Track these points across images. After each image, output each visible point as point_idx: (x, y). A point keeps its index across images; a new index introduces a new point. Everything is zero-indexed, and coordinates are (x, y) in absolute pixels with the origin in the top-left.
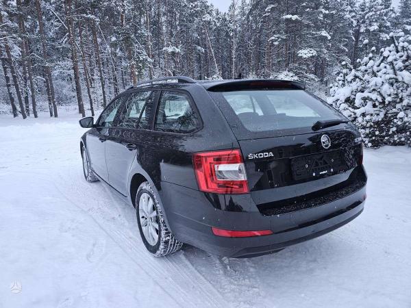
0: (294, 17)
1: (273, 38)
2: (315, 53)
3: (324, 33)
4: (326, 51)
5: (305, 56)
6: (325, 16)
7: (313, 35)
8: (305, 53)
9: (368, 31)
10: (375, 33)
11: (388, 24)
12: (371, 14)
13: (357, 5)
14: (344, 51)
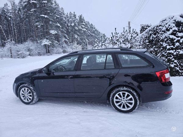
0: (46, 16)
1: (37, 24)
2: (57, 33)
3: (59, 25)
4: (60, 32)
5: (53, 33)
6: (57, 18)
7: (54, 25)
8: (53, 32)
9: (71, 25)
10: (73, 27)
11: (77, 24)
12: (71, 19)
13: (65, 15)
14: (64, 32)
